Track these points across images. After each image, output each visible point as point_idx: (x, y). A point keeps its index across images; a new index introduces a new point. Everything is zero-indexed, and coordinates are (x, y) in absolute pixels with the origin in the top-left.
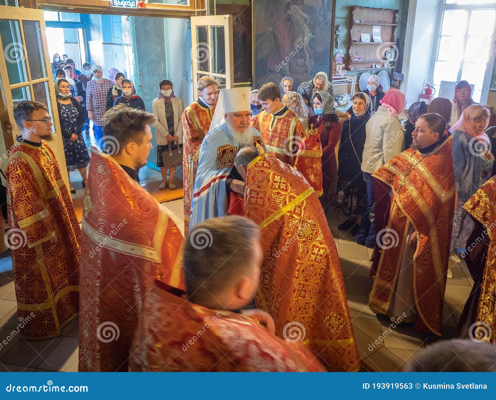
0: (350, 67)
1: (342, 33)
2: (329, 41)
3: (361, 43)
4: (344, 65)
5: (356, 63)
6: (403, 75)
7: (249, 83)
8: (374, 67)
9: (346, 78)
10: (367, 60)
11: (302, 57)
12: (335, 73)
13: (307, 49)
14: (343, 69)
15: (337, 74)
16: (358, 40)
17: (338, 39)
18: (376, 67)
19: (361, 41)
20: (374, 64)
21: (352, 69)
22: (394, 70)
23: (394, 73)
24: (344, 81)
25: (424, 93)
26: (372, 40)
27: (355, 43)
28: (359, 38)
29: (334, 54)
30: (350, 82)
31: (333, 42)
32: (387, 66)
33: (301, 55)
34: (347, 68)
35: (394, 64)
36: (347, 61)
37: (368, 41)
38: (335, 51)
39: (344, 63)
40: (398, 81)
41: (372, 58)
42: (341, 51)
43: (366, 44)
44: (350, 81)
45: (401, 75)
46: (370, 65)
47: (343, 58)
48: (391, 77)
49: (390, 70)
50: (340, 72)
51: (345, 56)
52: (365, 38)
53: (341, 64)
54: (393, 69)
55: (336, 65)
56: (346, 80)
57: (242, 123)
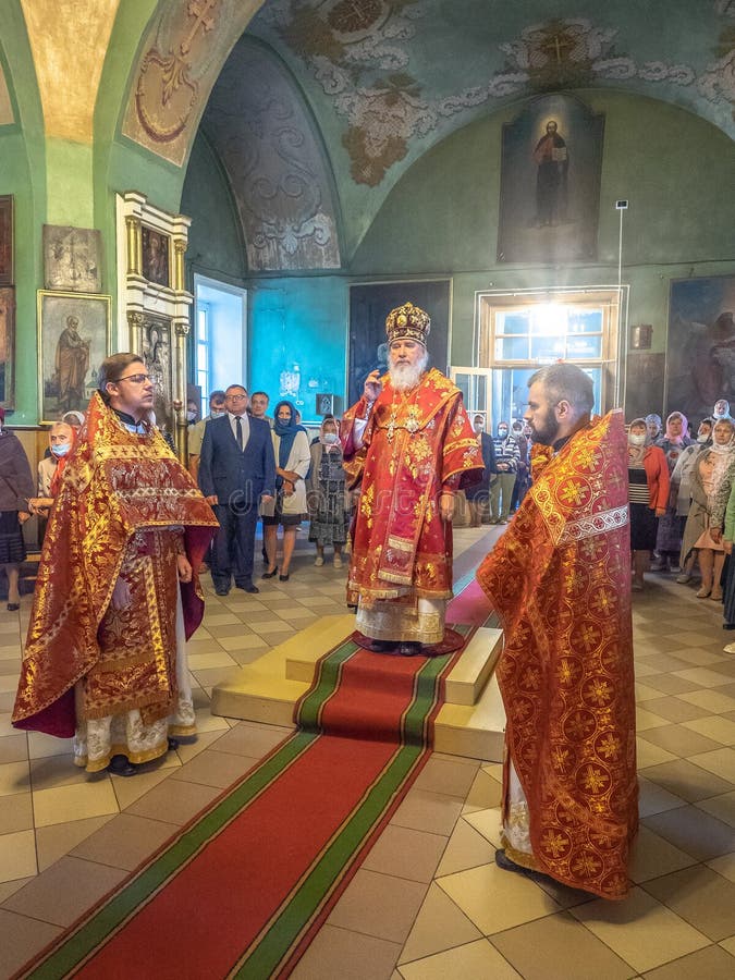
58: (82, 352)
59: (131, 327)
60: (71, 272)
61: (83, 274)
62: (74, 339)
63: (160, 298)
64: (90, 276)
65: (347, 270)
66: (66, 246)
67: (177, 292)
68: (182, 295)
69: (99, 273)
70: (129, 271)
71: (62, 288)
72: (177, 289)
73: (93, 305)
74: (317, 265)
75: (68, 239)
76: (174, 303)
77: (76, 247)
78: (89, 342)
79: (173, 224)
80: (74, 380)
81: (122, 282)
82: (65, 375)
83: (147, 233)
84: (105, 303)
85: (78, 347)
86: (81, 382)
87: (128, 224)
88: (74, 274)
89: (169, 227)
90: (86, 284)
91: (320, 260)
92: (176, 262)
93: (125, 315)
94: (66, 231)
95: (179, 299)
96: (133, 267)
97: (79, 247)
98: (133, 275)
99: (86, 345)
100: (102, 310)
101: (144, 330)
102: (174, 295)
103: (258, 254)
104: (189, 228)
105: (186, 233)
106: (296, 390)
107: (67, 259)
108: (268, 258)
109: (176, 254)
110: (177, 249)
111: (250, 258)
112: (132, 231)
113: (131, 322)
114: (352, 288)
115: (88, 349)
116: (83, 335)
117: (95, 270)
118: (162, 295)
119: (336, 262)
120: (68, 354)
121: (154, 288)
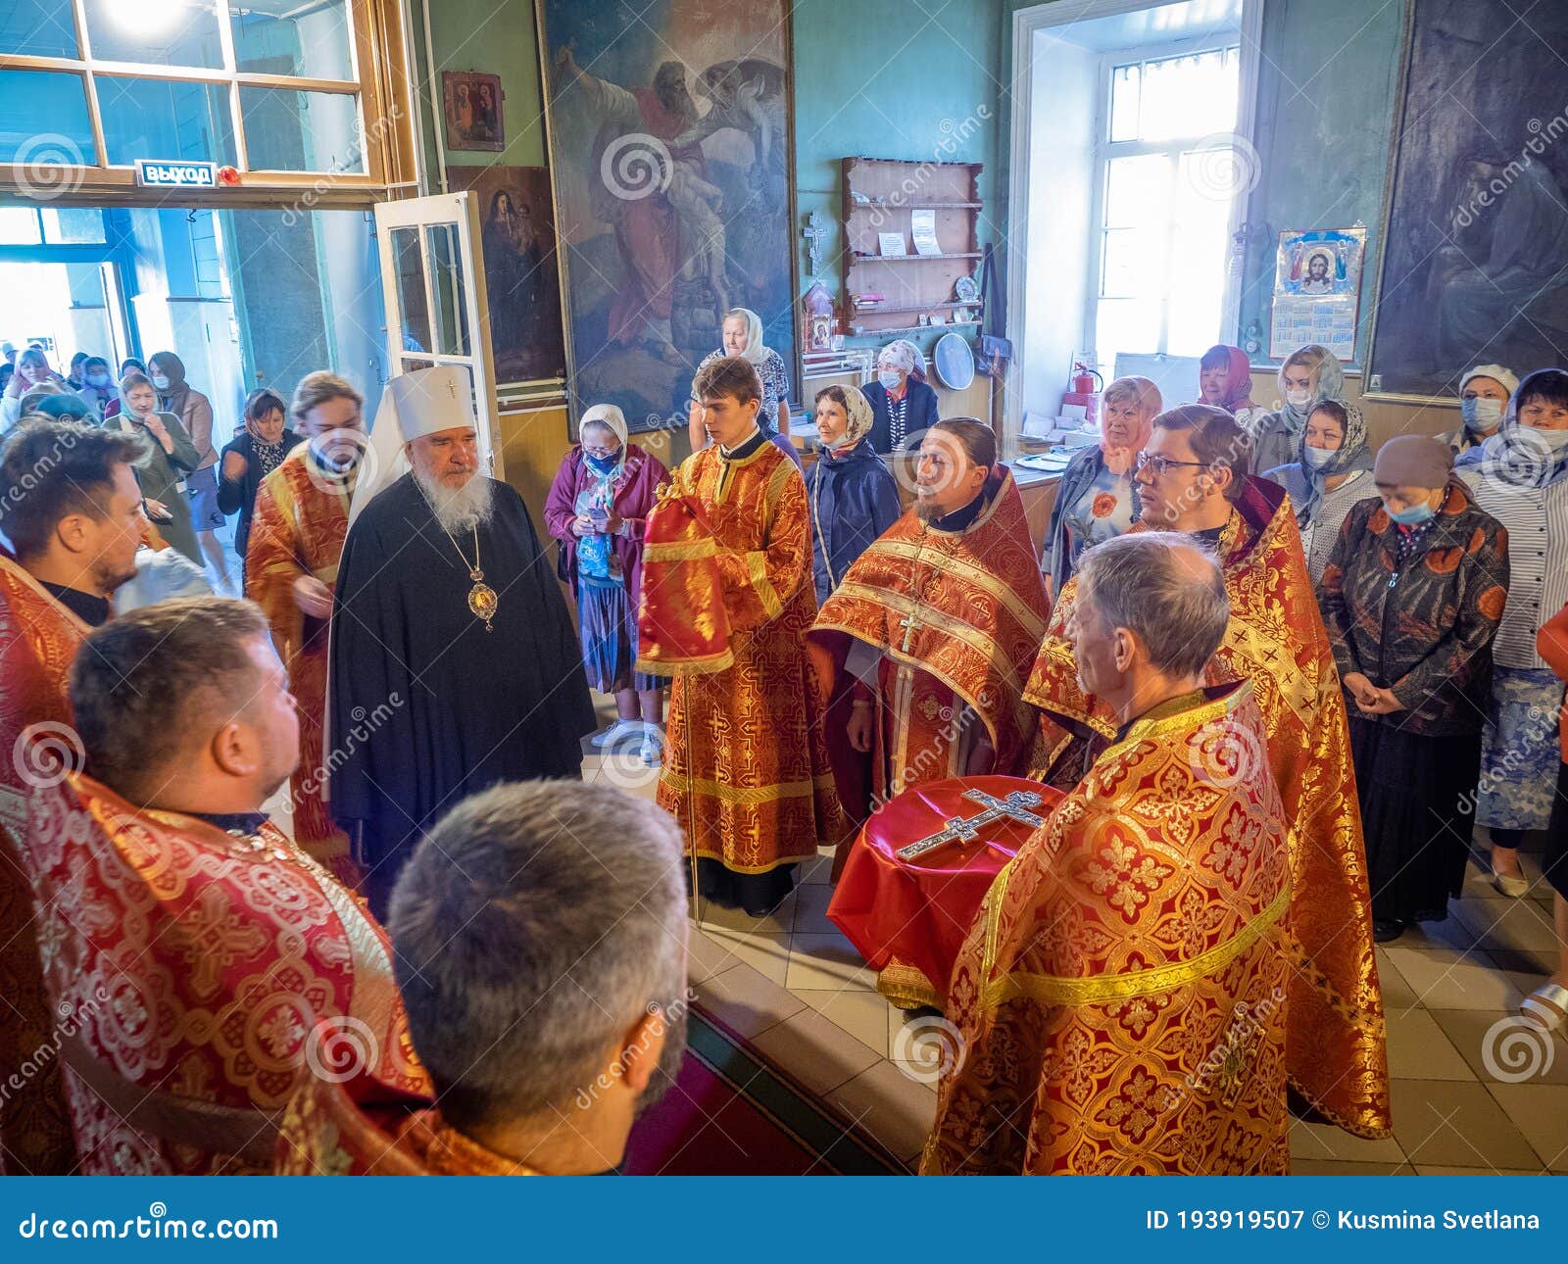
0: (852, 325)
1: (822, 232)
2: (786, 255)
3: (879, 258)
4: (835, 323)
5: (871, 314)
6: (1010, 343)
7: (559, 381)
8: (923, 323)
9: (844, 357)
10: (903, 305)
11: (707, 305)
12: (810, 345)
13: (723, 281)
14: (834, 332)
15: (815, 347)
16: (869, 249)
17: (812, 251)
18: (929, 323)
19: (879, 253)
20: (923, 317)
21: (859, 330)
22: (984, 330)
23: (985, 338)
24: (839, 366)
25: (1073, 389)
26: (912, 249)
27: (862, 259)
28: (874, 244)
29: (802, 293)
30: (857, 369)
31: (797, 258)
32: (964, 319)
33: (705, 296)
34: (845, 330)
35: (981, 313)
36: (844, 309)
37: (901, 251)
38: (805, 284)
39: (835, 315)
40: (996, 360)
41: (918, 298)
42: (824, 283)
43: (894, 262)
44: (857, 364)
45: (1005, 344)
46: (912, 319)
47: (832, 302)
48: (977, 349)
49: (973, 331)
50: (825, 340)
51: (837, 297)
52: (893, 244)
53: (825, 319)
54: (979, 328)
55: (811, 323)
56: (843, 362)
57: (455, 460)
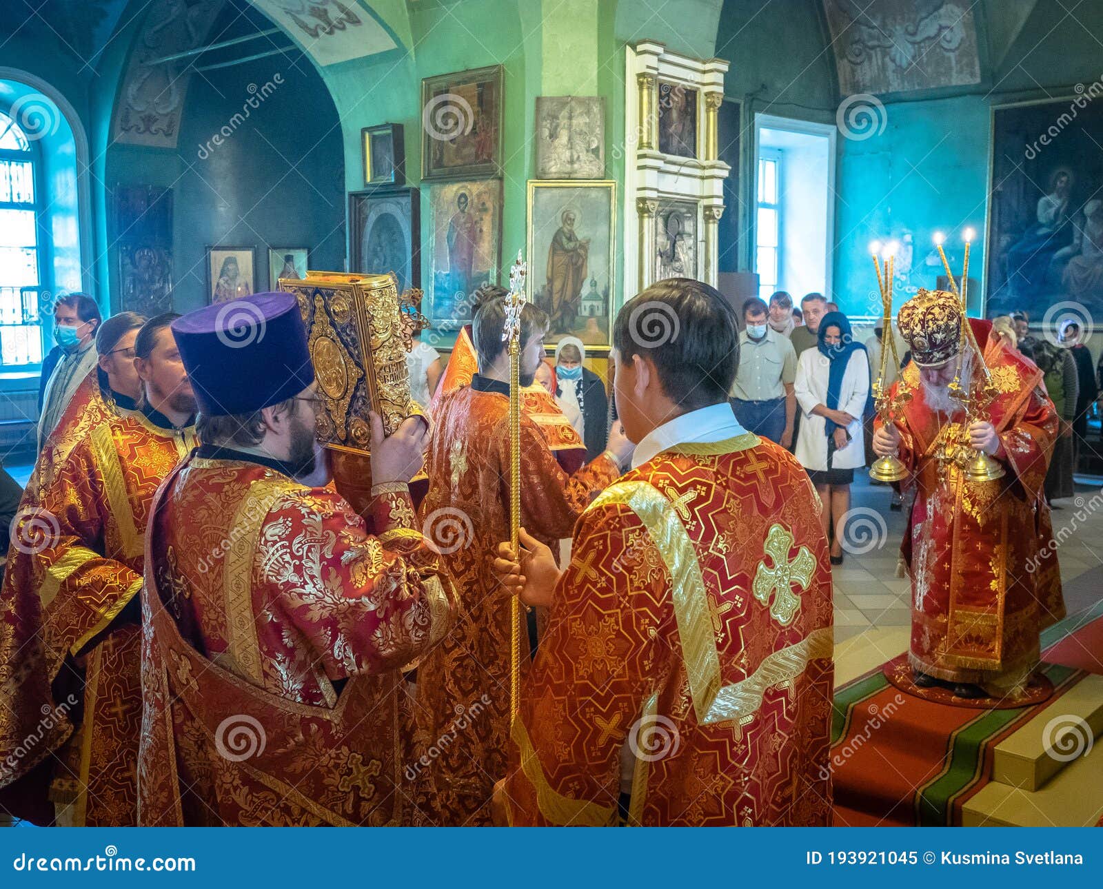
58: (579, 255)
59: (641, 218)
60: (568, 153)
61: (583, 156)
62: (569, 239)
63: (681, 174)
64: (591, 156)
65: (990, 85)
66: (563, 122)
67: (705, 163)
68: (713, 167)
69: (602, 152)
70: (641, 146)
71: (555, 176)
72: (707, 159)
73: (593, 194)
74: (944, 81)
75: (565, 113)
76: (702, 178)
77: (574, 122)
78: (588, 242)
79: (704, 72)
80: (569, 293)
81: (631, 161)
82: (557, 285)
83: (666, 91)
84: (608, 190)
85: (574, 250)
86: (576, 293)
87: (641, 85)
88: (572, 156)
89: (698, 77)
90: (588, 166)
91: (948, 73)
92: (707, 124)
93: (634, 203)
94: (563, 102)
95: (708, 173)
96: (645, 140)
97: (580, 121)
98: (645, 151)
99: (584, 247)
100: (605, 200)
101: (660, 221)
102: (704, 168)
103: (853, 71)
104: (726, 74)
105: (722, 82)
106: (906, 270)
107: (563, 138)
108: (868, 77)
109: (708, 111)
110: (710, 106)
111: (841, 81)
112: (645, 92)
113: (642, 211)
114: (997, 113)
115: (586, 251)
116: (581, 233)
117: (598, 148)
118: (684, 170)
119: (972, 75)
120: (562, 259)
121: (674, 163)
